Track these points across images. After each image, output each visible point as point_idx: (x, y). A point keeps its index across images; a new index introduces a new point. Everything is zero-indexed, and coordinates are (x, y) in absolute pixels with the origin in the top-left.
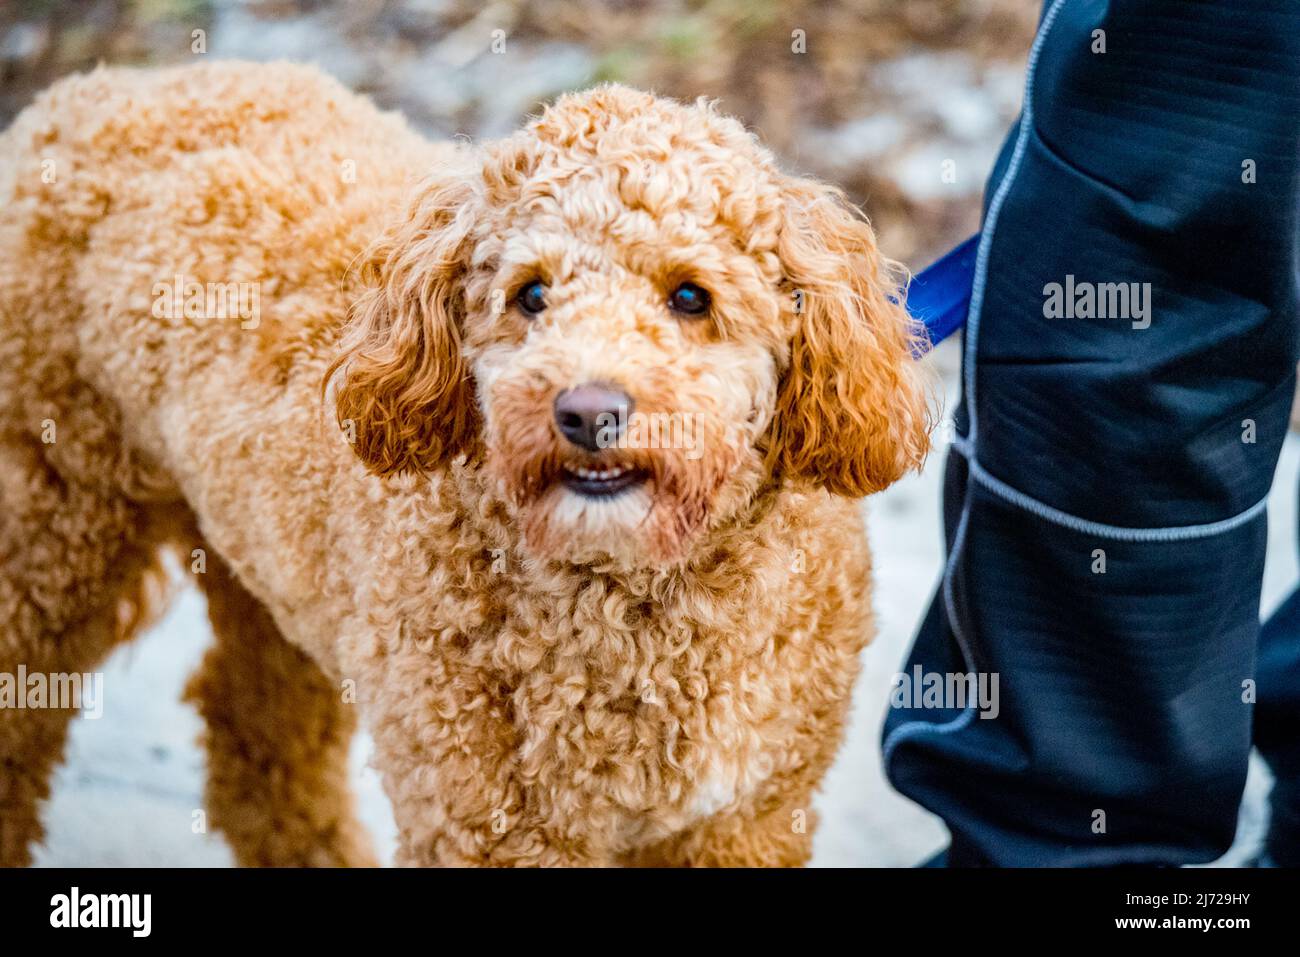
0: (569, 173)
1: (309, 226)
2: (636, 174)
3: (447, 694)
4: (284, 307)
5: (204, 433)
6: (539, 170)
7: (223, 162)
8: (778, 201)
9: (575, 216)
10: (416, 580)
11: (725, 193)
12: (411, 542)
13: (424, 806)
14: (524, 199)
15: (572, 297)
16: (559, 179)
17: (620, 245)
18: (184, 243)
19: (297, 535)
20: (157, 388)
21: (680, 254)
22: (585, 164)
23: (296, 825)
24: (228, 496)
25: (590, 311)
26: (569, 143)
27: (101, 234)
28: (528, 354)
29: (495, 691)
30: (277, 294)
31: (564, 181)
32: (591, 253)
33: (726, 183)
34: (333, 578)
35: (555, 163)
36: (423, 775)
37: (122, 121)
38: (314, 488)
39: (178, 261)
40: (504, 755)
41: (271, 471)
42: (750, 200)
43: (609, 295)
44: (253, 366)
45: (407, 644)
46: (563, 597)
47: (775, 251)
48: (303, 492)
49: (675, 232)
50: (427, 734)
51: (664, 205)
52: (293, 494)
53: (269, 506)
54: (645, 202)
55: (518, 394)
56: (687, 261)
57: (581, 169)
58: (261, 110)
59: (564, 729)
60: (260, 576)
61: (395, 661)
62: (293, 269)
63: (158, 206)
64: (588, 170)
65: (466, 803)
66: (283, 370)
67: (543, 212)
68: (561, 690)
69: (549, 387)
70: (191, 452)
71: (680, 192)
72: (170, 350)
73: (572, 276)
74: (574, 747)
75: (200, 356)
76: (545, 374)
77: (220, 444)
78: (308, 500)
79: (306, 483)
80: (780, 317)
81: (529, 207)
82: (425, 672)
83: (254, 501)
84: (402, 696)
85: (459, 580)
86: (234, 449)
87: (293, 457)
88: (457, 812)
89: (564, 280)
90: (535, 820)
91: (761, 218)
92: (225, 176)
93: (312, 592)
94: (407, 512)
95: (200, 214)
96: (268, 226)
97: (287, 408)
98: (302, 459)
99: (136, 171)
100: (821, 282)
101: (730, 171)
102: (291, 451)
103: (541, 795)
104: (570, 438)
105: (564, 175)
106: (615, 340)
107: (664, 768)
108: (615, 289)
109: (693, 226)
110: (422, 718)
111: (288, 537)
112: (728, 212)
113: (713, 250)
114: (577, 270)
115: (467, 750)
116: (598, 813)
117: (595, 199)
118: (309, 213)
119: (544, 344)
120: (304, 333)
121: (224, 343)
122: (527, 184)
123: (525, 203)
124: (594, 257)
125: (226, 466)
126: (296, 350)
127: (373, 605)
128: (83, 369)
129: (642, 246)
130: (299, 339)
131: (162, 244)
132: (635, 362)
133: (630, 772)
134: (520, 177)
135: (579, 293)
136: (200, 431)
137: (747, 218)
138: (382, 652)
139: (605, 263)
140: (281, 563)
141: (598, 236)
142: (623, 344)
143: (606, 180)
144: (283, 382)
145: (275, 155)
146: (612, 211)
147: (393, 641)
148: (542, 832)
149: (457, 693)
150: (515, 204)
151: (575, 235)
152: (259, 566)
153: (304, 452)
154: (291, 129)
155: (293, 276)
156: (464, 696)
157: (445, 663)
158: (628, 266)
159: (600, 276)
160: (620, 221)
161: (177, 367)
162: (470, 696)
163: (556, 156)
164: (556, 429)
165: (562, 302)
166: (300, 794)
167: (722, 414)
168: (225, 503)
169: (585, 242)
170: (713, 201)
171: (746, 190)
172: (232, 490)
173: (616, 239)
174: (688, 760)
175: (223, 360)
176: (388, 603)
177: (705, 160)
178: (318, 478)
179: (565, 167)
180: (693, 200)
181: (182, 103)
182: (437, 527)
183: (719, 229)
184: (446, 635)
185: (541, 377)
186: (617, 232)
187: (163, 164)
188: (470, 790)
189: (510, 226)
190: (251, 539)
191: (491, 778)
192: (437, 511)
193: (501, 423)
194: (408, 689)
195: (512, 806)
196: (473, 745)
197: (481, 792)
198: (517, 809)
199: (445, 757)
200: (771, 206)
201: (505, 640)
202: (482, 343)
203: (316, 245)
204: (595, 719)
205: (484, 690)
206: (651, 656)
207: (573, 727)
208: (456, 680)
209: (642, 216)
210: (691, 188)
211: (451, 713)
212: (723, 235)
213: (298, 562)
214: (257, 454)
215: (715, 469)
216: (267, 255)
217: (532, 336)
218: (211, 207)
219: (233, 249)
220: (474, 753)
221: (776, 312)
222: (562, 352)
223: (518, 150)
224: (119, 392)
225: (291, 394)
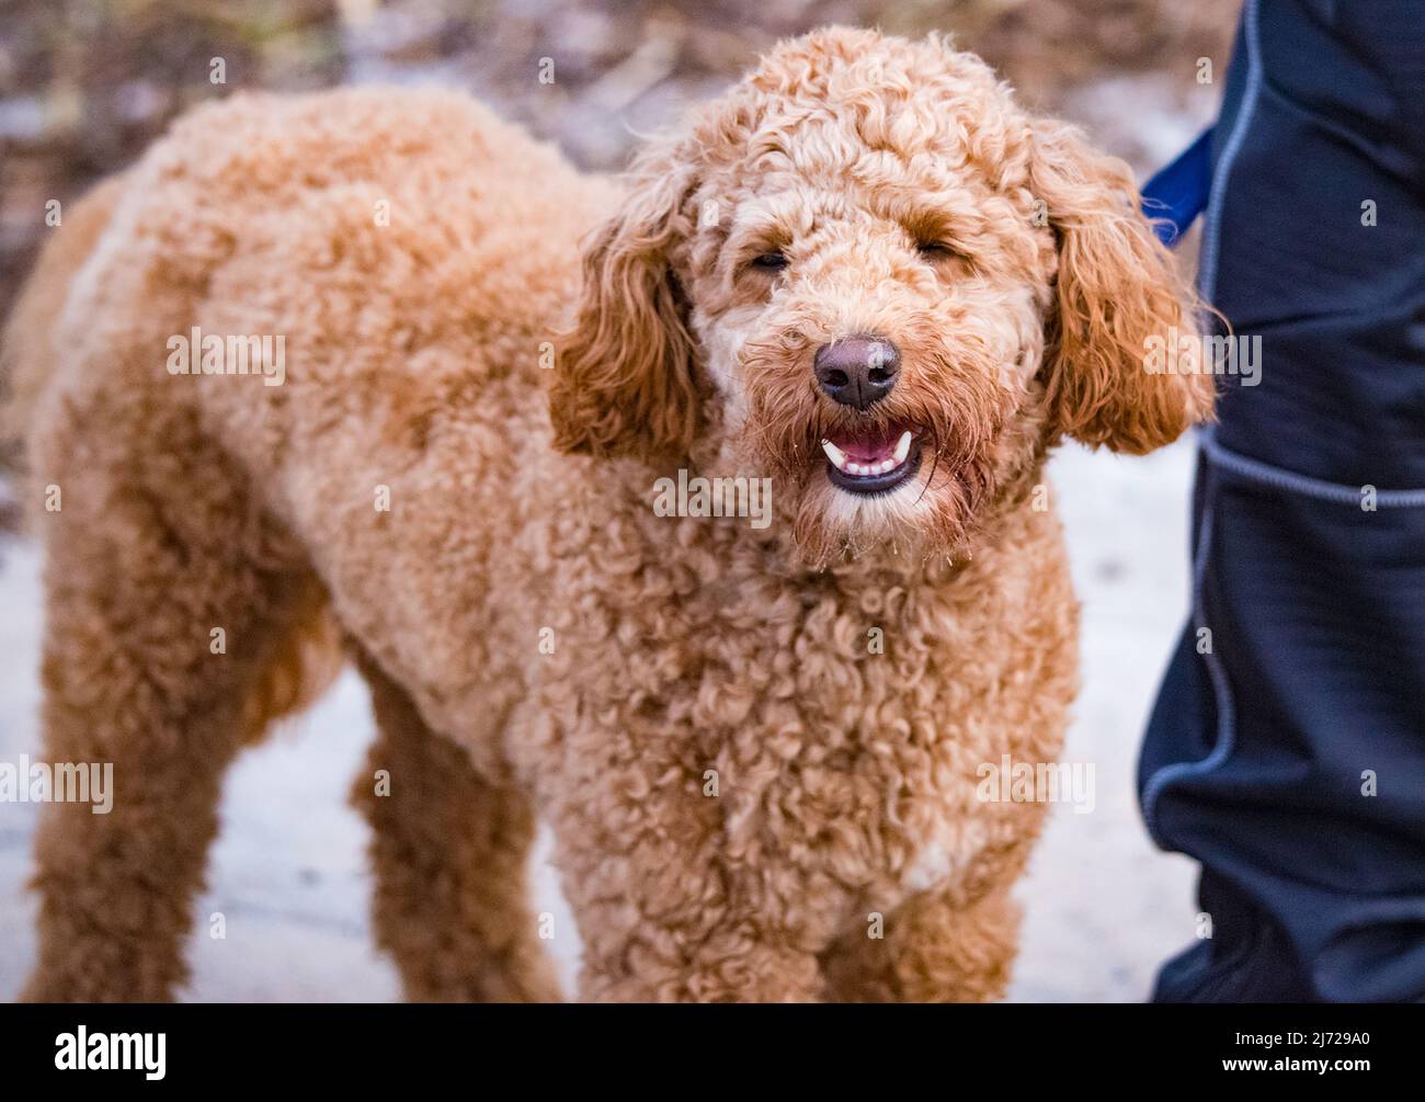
0: (797, 119)
1: (443, 272)
2: (877, 112)
3: (636, 772)
4: (418, 363)
5: (335, 500)
6: (764, 120)
7: (352, 200)
8: (1026, 132)
9: (809, 164)
10: (593, 646)
11: (972, 130)
12: (588, 602)
13: (612, 907)
14: (751, 155)
15: (818, 248)
16: (788, 127)
17: (863, 188)
18: (309, 291)
19: (448, 613)
20: (282, 447)
21: (931, 200)
22: (815, 109)
23: (467, 943)
24: (363, 570)
25: (840, 261)
26: (792, 91)
27: (223, 278)
28: (775, 314)
29: (690, 761)
30: (410, 348)
31: (792, 129)
32: (832, 200)
33: (972, 119)
34: (498, 661)
35: (781, 110)
36: (612, 868)
37: (248, 155)
38: (466, 562)
39: (302, 309)
40: (703, 838)
41: (414, 545)
42: (999, 134)
43: (857, 243)
44: (387, 428)
45: (586, 722)
46: (784, 624)
47: (1027, 185)
48: (452, 567)
49: (924, 173)
50: (614, 818)
51: (913, 144)
52: (439, 569)
53: (413, 583)
54: (892, 142)
55: (771, 355)
56: (939, 206)
57: (811, 113)
58: (397, 142)
59: (776, 795)
60: (404, 658)
61: (575, 741)
62: (426, 319)
63: (282, 249)
64: (818, 114)
65: (662, 896)
66: (420, 433)
67: (773, 169)
68: (775, 743)
69: (807, 344)
70: (321, 520)
71: (928, 132)
72: (295, 407)
73: (814, 228)
74: (788, 816)
75: (328, 415)
76: (801, 330)
77: (354, 514)
78: (460, 576)
79: (457, 558)
80: (1039, 256)
81: (757, 164)
82: (609, 750)
83: (393, 578)
84: (585, 780)
85: (650, 629)
86: (368, 520)
87: (438, 529)
88: (653, 909)
89: (804, 234)
90: (746, 911)
91: (1010, 151)
92: (353, 214)
93: (470, 677)
94: (579, 574)
95: (325, 257)
96: (398, 271)
97: (428, 474)
98: (448, 530)
99: (261, 209)
100: (1083, 212)
101: (975, 105)
102: (434, 520)
103: (752, 881)
104: (835, 397)
105: (793, 123)
106: (872, 289)
107: (884, 830)
108: (863, 236)
109: (943, 167)
110: (609, 801)
111: (436, 617)
112: (977, 150)
113: (966, 194)
114: (818, 220)
115: (661, 832)
116: (818, 892)
117: (834, 141)
118: (442, 257)
119: (793, 300)
120: (442, 392)
121: (353, 401)
122: (753, 139)
123: (753, 160)
124: (836, 205)
125: (360, 539)
126: (433, 411)
127: (546, 683)
128: (206, 425)
129: (888, 187)
130: (434, 398)
131: (287, 290)
132: (896, 309)
133: (853, 837)
134: (745, 133)
135: (825, 244)
136: (330, 497)
137: (997, 156)
138: (559, 736)
139: (849, 209)
140: (430, 645)
141: (837, 181)
142: (881, 291)
143: (842, 120)
144: (421, 444)
145: (410, 191)
146: (850, 154)
147: (570, 720)
148: (754, 923)
149: (647, 769)
150: (743, 161)
151: (810, 184)
152: (402, 650)
153: (451, 522)
154: (428, 164)
155: (426, 327)
156: (656, 770)
157: (632, 736)
158: (874, 211)
159: (845, 224)
160: (861, 162)
161: (303, 427)
162: (663, 770)
163: (782, 104)
164: (819, 389)
165: (806, 256)
166: (472, 906)
167: (993, 355)
168: (360, 579)
169: (823, 189)
170: (961, 139)
171: (993, 125)
172: (368, 564)
173: (859, 181)
174: (911, 819)
175: (353, 422)
176: (561, 679)
177: (945, 95)
178: (471, 551)
179: (792, 115)
180: (941, 141)
181: (313, 135)
182: (619, 577)
183: (969, 170)
184: (636, 698)
185: (796, 335)
186: (860, 174)
187: (290, 202)
188: (666, 881)
189: (740, 186)
190: (391, 618)
191: (689, 864)
192: (618, 557)
193: (756, 389)
194: (590, 771)
195: (715, 897)
196: (667, 827)
197: (678, 880)
198: (722, 899)
199: (635, 845)
200: (1019, 137)
201: (708, 693)
202: (719, 311)
203: (450, 293)
204: (813, 778)
205: (677, 761)
206: (880, 692)
207: (788, 791)
208: (646, 754)
209: (887, 155)
210: (938, 129)
211: (641, 791)
212: (973, 176)
213: (449, 644)
214: (396, 526)
215: (994, 414)
216: (398, 304)
217: (777, 294)
218: (338, 250)
219: (361, 297)
220: (669, 836)
221: (1035, 251)
222: (816, 305)
223: (736, 107)
224: (243, 452)
225: (432, 459)
